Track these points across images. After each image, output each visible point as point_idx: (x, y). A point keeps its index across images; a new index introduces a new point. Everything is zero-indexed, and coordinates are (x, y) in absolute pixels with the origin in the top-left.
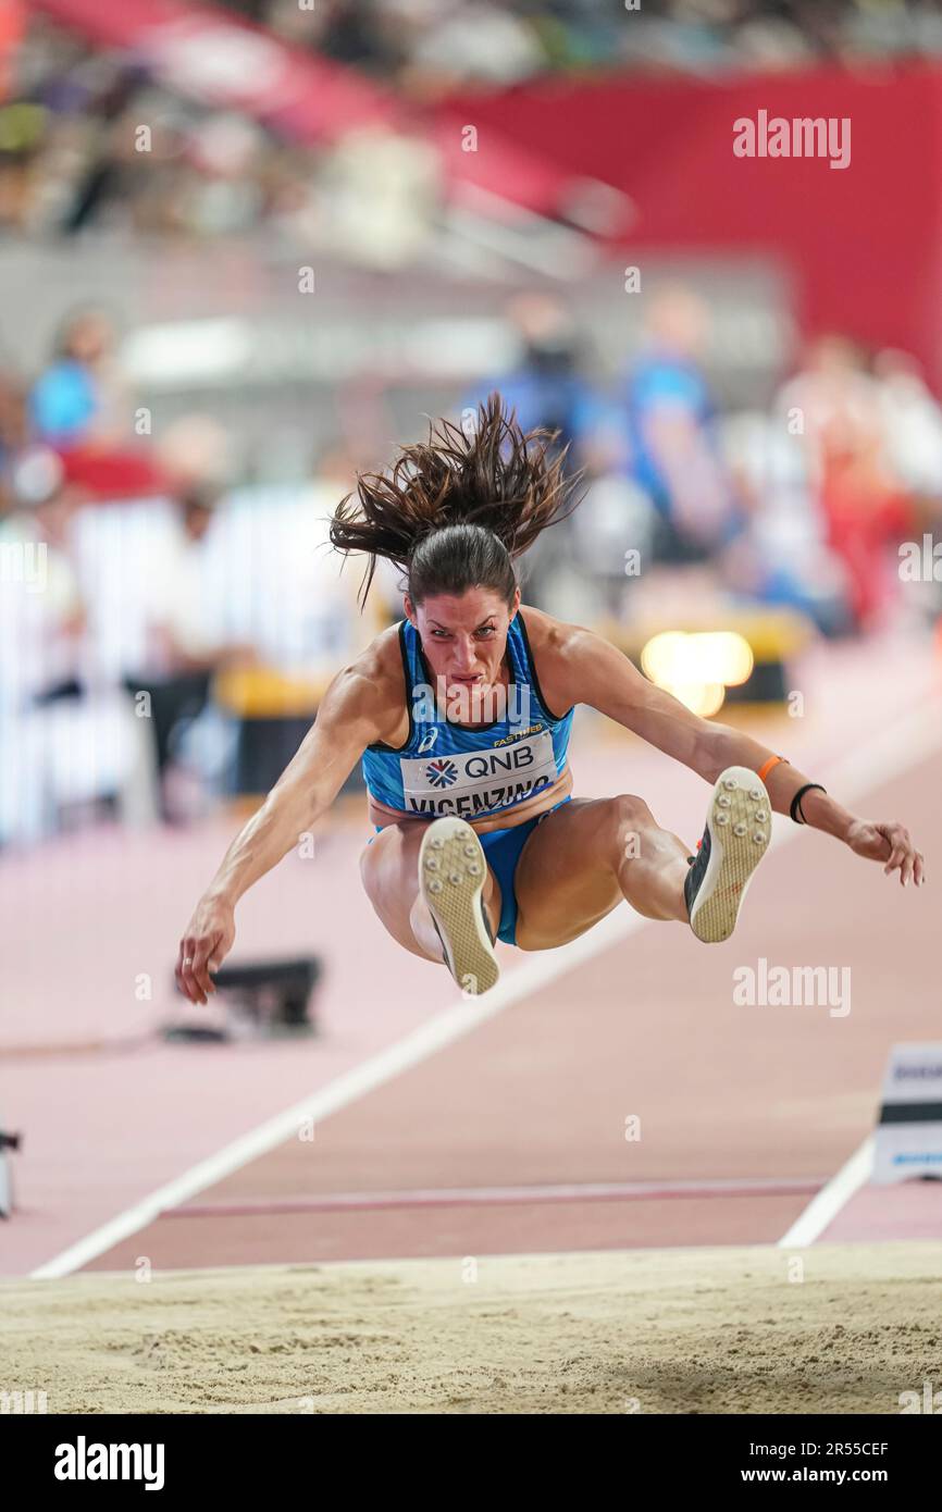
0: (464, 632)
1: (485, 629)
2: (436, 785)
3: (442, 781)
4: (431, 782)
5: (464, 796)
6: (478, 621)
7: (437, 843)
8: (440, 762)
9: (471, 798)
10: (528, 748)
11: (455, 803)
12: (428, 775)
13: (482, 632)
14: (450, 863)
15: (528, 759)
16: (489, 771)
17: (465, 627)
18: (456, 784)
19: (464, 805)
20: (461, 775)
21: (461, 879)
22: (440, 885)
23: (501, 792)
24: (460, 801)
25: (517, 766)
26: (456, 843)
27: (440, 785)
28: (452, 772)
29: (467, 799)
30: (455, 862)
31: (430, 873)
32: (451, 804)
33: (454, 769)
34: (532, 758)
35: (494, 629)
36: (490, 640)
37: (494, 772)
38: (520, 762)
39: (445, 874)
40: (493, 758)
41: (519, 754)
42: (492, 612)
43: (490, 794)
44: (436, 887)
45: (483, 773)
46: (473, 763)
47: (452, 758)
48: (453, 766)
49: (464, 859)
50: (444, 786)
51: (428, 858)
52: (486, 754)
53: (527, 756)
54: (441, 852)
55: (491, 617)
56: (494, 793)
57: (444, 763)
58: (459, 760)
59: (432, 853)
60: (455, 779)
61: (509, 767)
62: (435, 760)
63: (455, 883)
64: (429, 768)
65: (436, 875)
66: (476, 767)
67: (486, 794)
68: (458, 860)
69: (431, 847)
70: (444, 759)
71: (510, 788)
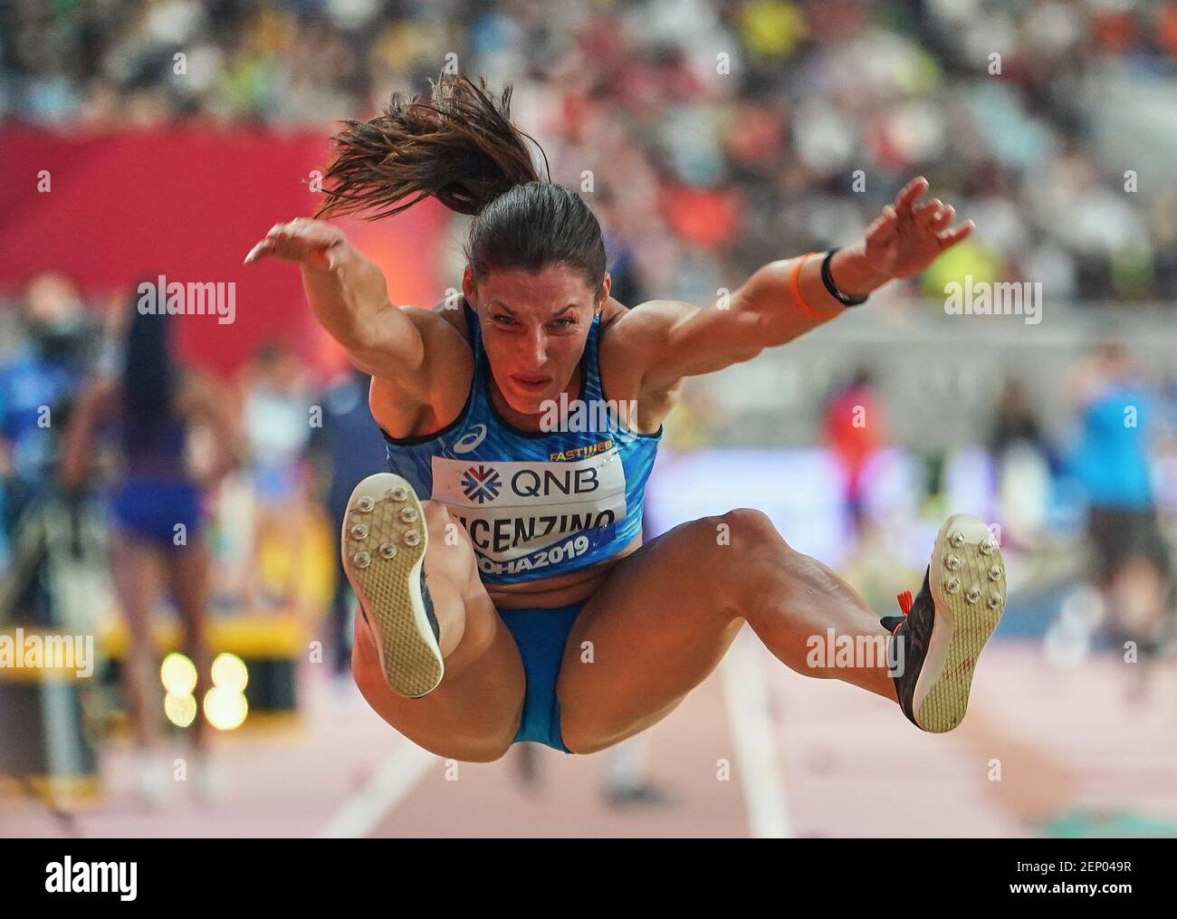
0: (535, 319)
1: (562, 321)
2: (472, 498)
3: (481, 493)
4: (466, 492)
5: (506, 518)
6: (555, 308)
7: (365, 505)
8: (481, 468)
9: (513, 522)
10: (592, 469)
11: (492, 524)
12: (463, 483)
13: (559, 323)
14: (380, 531)
15: (592, 485)
16: (541, 491)
17: (538, 315)
18: (497, 501)
19: (505, 529)
20: (505, 490)
21: (394, 552)
22: (367, 558)
23: (552, 520)
24: (498, 523)
25: (577, 490)
26: (389, 506)
27: (477, 498)
28: (494, 484)
29: (508, 522)
30: (385, 530)
31: (355, 544)
32: (486, 528)
33: (497, 481)
34: (597, 484)
35: (573, 322)
36: (568, 334)
37: (547, 492)
38: (582, 486)
39: (374, 545)
40: (548, 474)
41: (582, 477)
42: (573, 300)
43: (537, 520)
44: (361, 560)
45: (533, 492)
46: (523, 475)
47: (497, 466)
48: (497, 476)
49: (397, 525)
50: (481, 501)
51: (353, 524)
52: (540, 468)
53: (592, 480)
54: (369, 517)
55: (571, 306)
56: (542, 519)
57: (485, 471)
58: (505, 469)
59: (357, 518)
60: (496, 493)
61: (566, 491)
62: (476, 465)
63: (387, 557)
64: (466, 474)
65: (362, 546)
66: (525, 482)
67: (532, 521)
68: (391, 527)
69: (356, 511)
70: (487, 466)
71: (564, 518)
